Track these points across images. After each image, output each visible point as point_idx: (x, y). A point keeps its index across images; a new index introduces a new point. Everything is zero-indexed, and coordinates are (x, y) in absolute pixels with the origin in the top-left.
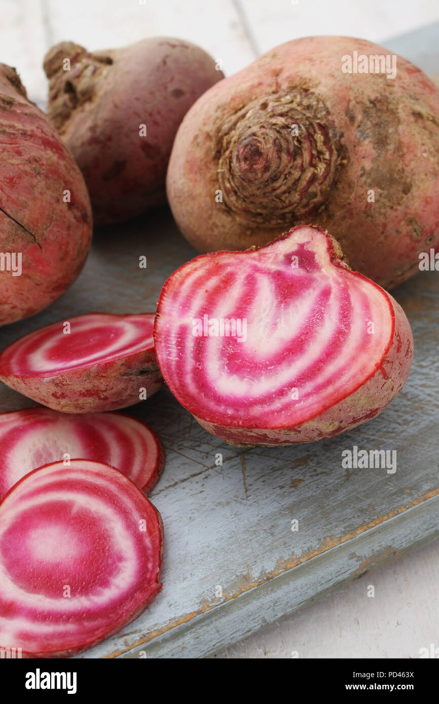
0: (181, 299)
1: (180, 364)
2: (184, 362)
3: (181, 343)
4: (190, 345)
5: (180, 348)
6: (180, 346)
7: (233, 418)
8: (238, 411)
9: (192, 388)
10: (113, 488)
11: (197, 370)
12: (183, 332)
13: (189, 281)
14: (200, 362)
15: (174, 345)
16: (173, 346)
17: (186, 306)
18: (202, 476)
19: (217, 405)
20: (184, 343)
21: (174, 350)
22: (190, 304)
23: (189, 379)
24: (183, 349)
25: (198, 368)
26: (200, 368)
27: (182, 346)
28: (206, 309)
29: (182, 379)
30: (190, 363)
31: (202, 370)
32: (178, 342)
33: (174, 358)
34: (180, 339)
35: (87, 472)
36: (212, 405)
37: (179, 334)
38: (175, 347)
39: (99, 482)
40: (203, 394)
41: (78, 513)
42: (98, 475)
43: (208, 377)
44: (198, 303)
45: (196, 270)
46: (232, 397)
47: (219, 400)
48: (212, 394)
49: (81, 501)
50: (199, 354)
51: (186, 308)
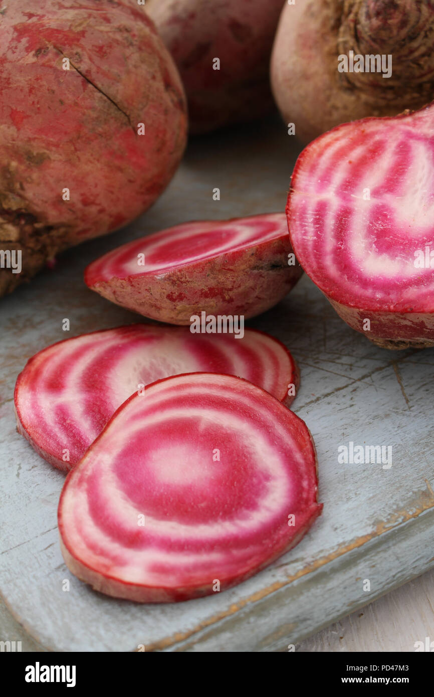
0: (319, 172)
1: (318, 245)
2: (323, 241)
3: (319, 220)
4: (330, 222)
5: (318, 226)
6: (319, 224)
7: (382, 302)
8: (389, 294)
9: (332, 270)
10: (246, 401)
11: (339, 250)
12: (322, 208)
13: (329, 153)
14: (342, 241)
15: (312, 222)
16: (310, 224)
17: (325, 179)
18: (350, 388)
19: (363, 288)
20: (323, 221)
21: (311, 229)
22: (330, 177)
23: (329, 262)
24: (321, 227)
25: (341, 248)
26: (343, 248)
27: (320, 224)
28: (349, 182)
29: (320, 261)
30: (330, 243)
31: (345, 250)
32: (316, 219)
33: (311, 237)
34: (318, 217)
35: (210, 386)
36: (357, 289)
37: (316, 211)
38: (312, 225)
39: (228, 395)
40: (346, 277)
41: (206, 430)
42: (225, 388)
43: (352, 257)
44: (339, 176)
45: (337, 139)
46: (382, 279)
47: (365, 283)
48: (357, 276)
49: (208, 416)
50: (341, 232)
51: (326, 182)
